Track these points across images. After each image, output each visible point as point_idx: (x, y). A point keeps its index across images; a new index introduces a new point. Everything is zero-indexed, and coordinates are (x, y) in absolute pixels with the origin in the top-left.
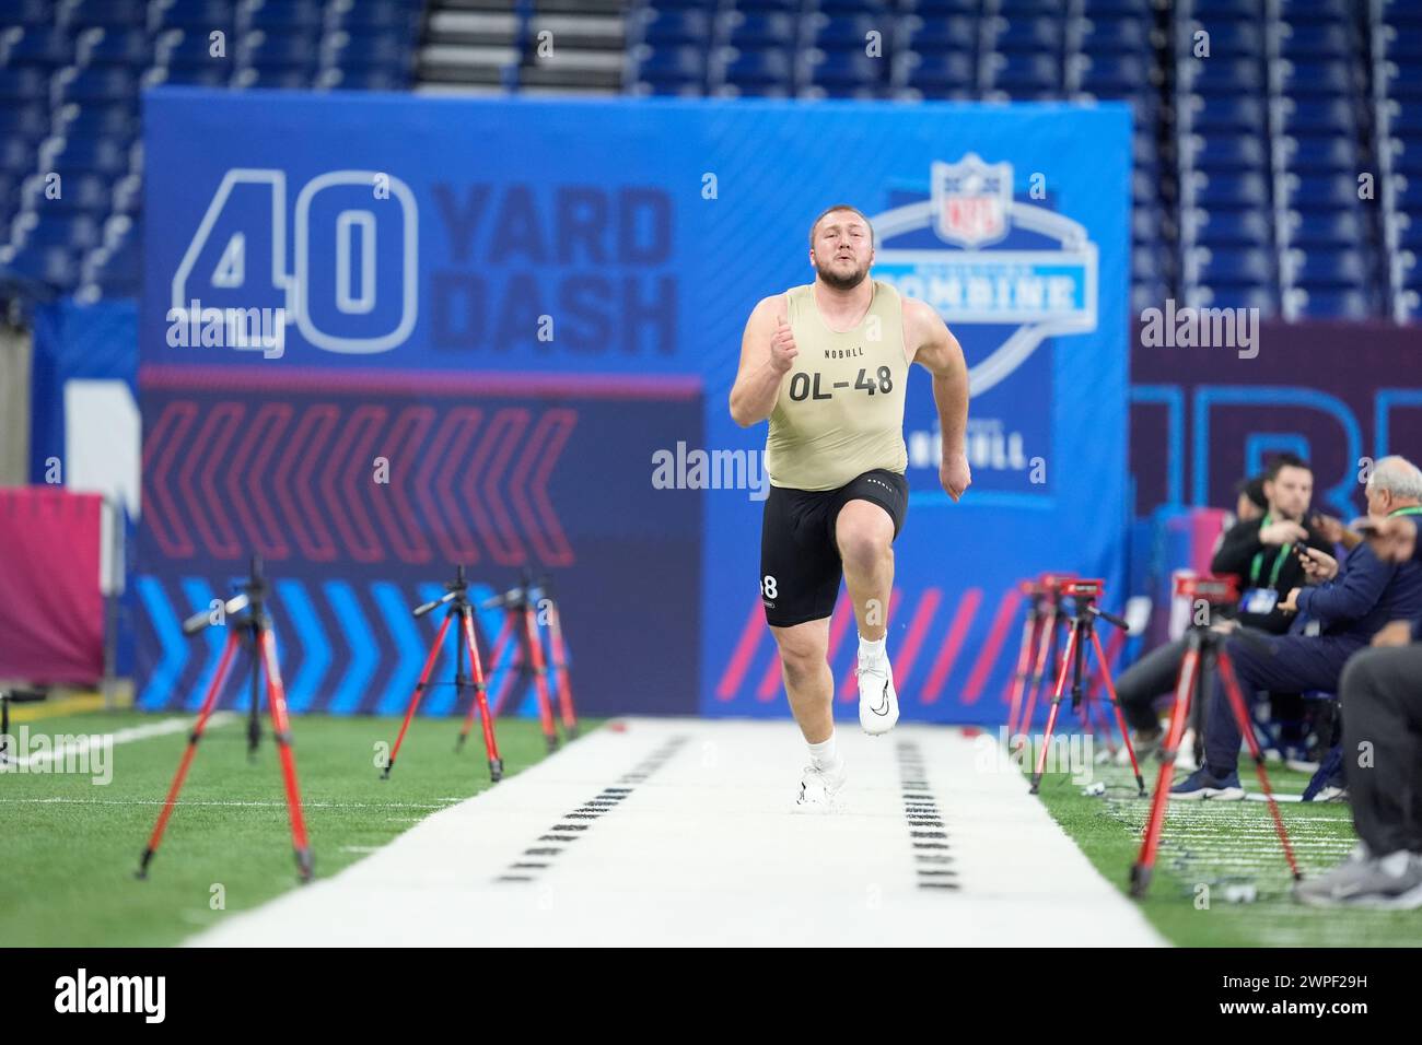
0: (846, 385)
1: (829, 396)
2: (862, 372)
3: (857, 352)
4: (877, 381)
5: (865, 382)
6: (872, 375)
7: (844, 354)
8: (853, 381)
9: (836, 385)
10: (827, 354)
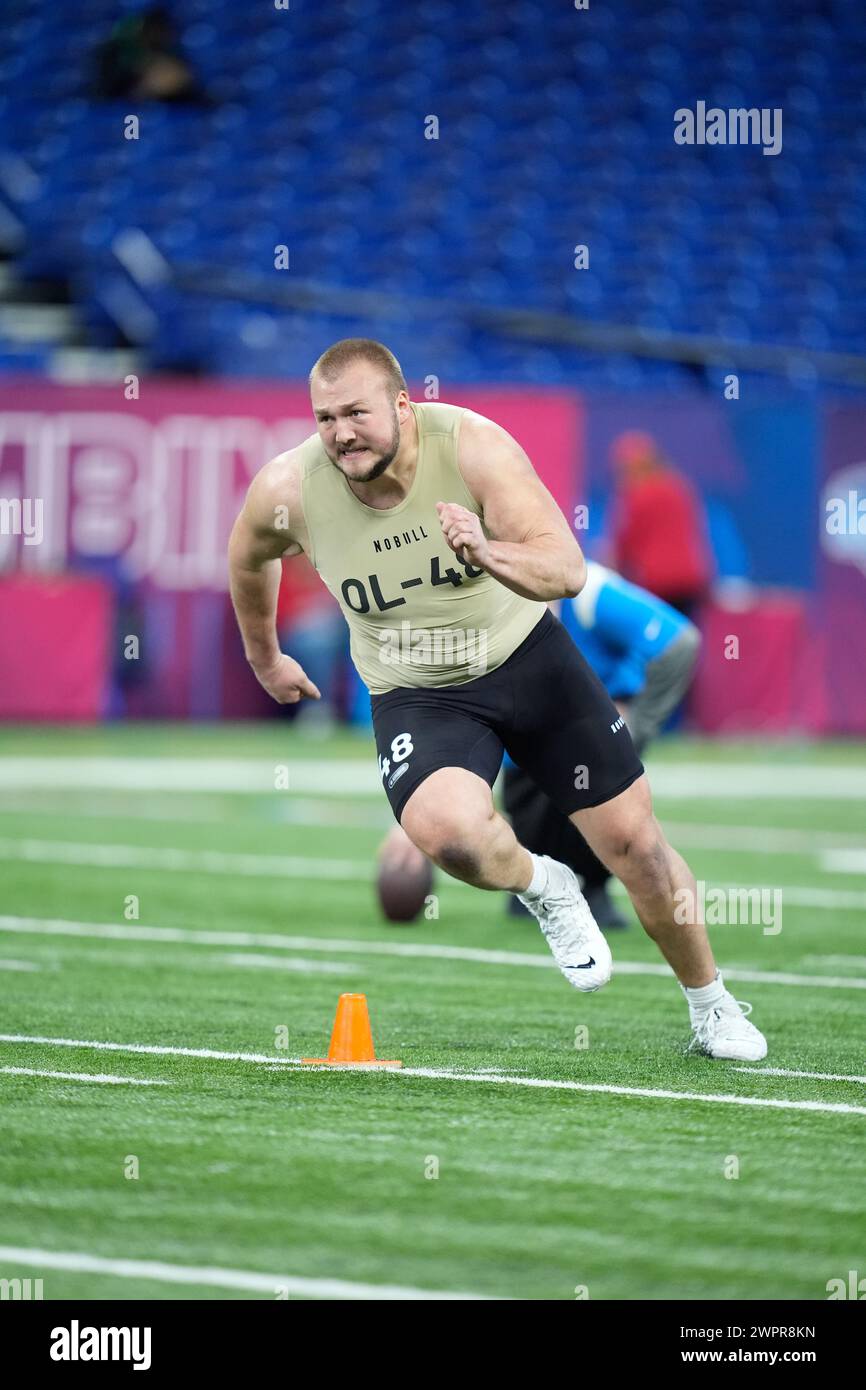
0: (418, 582)
1: (401, 601)
2: (435, 562)
3: (419, 535)
4: (460, 569)
5: (443, 574)
6: (449, 562)
7: (402, 540)
8: (427, 576)
9: (405, 585)
10: (378, 546)
